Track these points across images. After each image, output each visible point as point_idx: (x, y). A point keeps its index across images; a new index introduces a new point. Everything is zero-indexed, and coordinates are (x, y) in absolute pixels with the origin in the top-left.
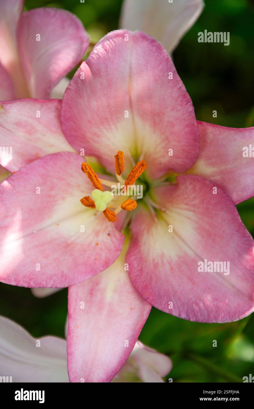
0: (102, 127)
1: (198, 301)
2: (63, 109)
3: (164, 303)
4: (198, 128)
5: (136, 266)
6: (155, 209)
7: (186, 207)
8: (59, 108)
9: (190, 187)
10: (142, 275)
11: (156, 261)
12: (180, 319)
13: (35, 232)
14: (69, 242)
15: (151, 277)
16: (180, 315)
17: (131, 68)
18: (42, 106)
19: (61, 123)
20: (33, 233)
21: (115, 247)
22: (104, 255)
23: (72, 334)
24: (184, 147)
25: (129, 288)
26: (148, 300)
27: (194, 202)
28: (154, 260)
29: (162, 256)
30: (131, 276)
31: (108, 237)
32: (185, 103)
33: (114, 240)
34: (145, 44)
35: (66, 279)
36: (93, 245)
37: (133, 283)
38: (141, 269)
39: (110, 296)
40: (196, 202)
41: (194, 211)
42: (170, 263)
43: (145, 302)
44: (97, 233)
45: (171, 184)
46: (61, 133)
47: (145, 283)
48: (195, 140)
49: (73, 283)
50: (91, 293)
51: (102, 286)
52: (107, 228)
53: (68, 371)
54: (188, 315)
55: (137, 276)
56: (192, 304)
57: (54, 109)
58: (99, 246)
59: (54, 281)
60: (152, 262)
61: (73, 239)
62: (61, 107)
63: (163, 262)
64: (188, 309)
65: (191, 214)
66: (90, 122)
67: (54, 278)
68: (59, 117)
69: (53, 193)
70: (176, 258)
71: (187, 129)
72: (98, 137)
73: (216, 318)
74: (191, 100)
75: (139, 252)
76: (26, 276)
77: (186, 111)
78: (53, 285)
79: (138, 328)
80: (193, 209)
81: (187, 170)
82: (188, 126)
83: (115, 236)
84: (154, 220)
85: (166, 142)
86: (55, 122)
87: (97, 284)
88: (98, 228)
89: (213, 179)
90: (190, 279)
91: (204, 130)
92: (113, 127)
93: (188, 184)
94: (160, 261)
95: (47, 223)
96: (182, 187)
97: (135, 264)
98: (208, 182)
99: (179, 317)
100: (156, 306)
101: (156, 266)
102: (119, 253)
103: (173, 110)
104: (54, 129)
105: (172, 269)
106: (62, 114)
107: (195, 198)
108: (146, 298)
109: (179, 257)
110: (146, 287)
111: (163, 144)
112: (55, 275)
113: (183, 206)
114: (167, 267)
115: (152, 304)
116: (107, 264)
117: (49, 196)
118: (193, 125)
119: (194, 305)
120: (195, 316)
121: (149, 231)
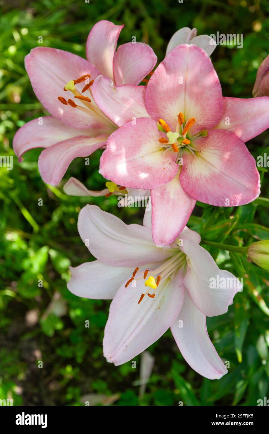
0: (168, 102)
1: (224, 196)
2: (147, 92)
3: (203, 198)
4: (223, 100)
5: (185, 181)
6: (193, 151)
7: (213, 148)
8: (145, 92)
9: (216, 136)
10: (189, 185)
11: (197, 177)
12: (213, 206)
13: (132, 160)
14: (149, 167)
15: (195, 186)
16: (213, 204)
17: (188, 65)
18: (136, 89)
19: (145, 100)
20: (130, 160)
21: (174, 170)
22: (168, 174)
23: (154, 214)
24: (213, 114)
25: (182, 192)
26: (194, 198)
27: (218, 145)
28: (196, 177)
29: (200, 175)
30: (183, 186)
31: (170, 165)
32: (217, 86)
33: (173, 166)
34: (196, 51)
35: (149, 185)
36: (162, 169)
37: (184, 190)
38: (189, 182)
39: (172, 196)
40: (220, 144)
41: (218, 150)
42: (205, 178)
43: (193, 199)
44: (164, 163)
45: (203, 137)
46: (144, 106)
47: (191, 189)
48: (220, 108)
49: (153, 188)
50: (162, 194)
51: (167, 190)
52: (168, 160)
53: (152, 234)
54: (218, 203)
55: (186, 186)
56: (220, 197)
57: (141, 92)
58: (165, 170)
59: (143, 186)
60: (195, 178)
61: (151, 165)
62: (146, 91)
63: (201, 178)
64: (218, 200)
65: (216, 151)
66: (161, 99)
67: (144, 184)
68: (144, 97)
69: (140, 139)
70: (209, 175)
71: (216, 102)
72: (165, 109)
73: (234, 204)
74: (220, 84)
75: (186, 174)
76: (129, 182)
77: (217, 90)
78: (143, 188)
79: (189, 211)
80: (217, 148)
81: (214, 127)
82: (217, 100)
83: (174, 165)
84: (194, 157)
85: (203, 111)
86: (142, 100)
87: (165, 190)
88: (164, 160)
89: (229, 130)
90: (218, 185)
91: (226, 103)
92: (174, 103)
93: (214, 135)
94: (200, 177)
95: (137, 156)
96: (211, 137)
97: (185, 180)
98: (227, 132)
99: (212, 205)
100: (199, 200)
101: (197, 180)
102: (176, 173)
103: (210, 90)
104: (141, 104)
105: (207, 181)
106: (146, 95)
107: (219, 142)
108: (193, 196)
109: (210, 174)
110: (192, 191)
111: (201, 112)
112: (144, 183)
113: (211, 148)
114: (204, 180)
115: (196, 199)
116: (170, 179)
117: (139, 141)
118: (220, 99)
119: (221, 198)
120: (222, 203)
121: (191, 163)
